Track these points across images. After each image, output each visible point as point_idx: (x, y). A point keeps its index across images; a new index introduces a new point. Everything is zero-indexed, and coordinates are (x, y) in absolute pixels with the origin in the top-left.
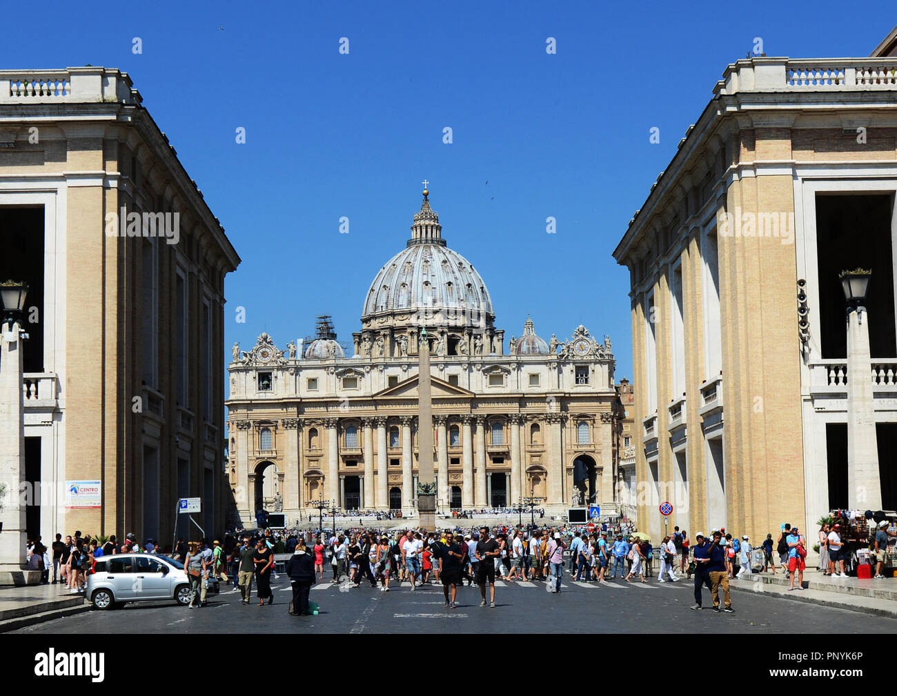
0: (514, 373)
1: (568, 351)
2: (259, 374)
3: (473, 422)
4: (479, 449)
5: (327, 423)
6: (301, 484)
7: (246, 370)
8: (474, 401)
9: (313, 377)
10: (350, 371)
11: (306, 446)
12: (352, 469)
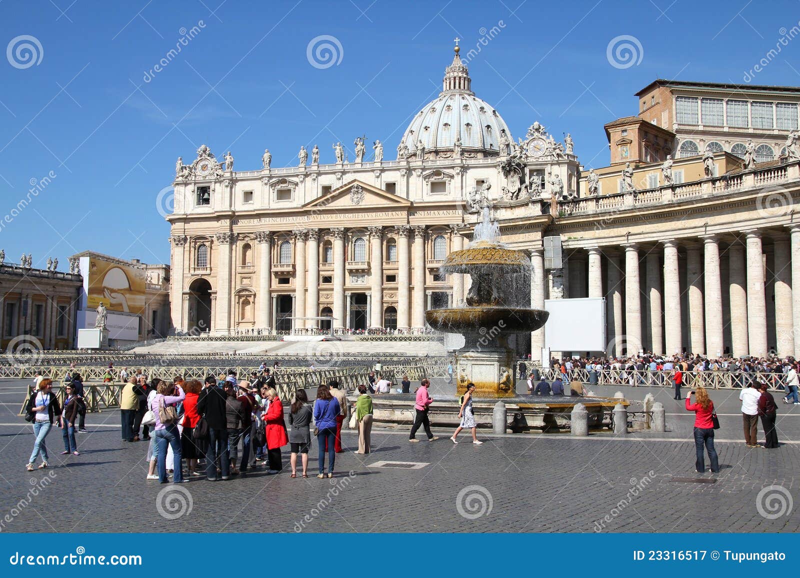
0: (458, 179)
1: (521, 152)
2: (198, 188)
3: (410, 234)
4: (417, 263)
5: (259, 237)
6: (233, 303)
7: (186, 184)
8: (412, 209)
9: (248, 189)
10: (284, 181)
11: (239, 262)
12: (285, 286)
